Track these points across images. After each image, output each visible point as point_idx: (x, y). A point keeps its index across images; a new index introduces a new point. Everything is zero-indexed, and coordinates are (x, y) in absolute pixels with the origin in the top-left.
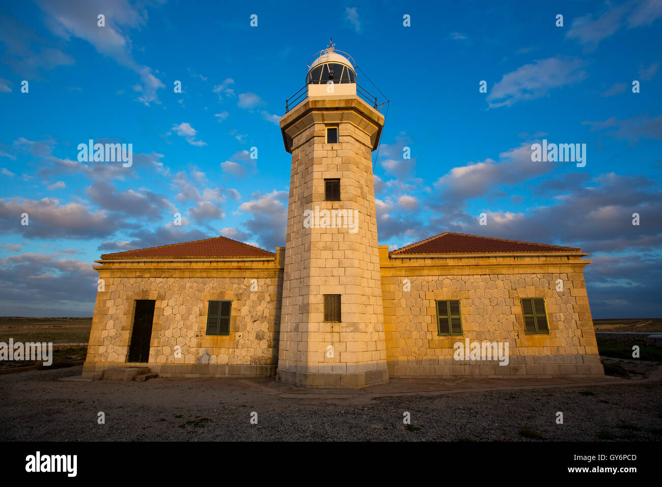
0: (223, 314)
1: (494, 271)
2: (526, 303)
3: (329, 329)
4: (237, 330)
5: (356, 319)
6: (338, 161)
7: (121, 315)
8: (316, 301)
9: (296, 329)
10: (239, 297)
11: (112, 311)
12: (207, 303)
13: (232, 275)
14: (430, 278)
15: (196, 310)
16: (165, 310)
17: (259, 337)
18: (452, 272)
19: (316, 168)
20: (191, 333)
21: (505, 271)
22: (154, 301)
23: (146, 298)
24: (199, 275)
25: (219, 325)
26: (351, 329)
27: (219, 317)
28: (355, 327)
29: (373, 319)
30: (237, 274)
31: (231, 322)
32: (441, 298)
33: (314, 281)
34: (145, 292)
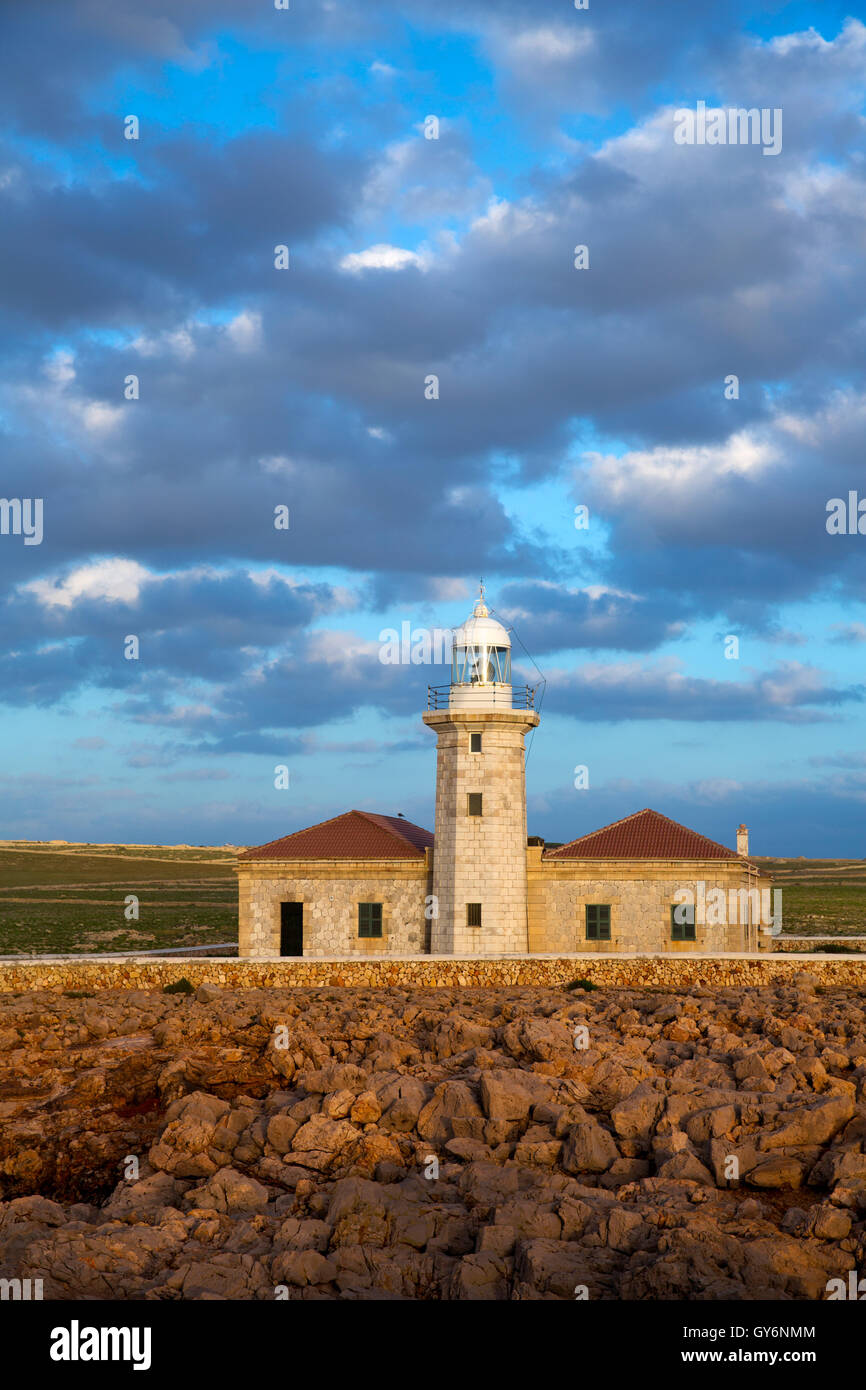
0: (374, 917)
1: (648, 877)
3: (471, 933)
4: (389, 932)
5: (494, 924)
6: (481, 774)
7: (268, 918)
8: (461, 909)
9: (445, 932)
10: (389, 899)
11: (257, 914)
12: (357, 907)
13: (380, 876)
14: (582, 882)
15: (346, 912)
16: (313, 913)
17: (412, 939)
18: (605, 876)
19: (460, 782)
20: (343, 936)
21: (659, 877)
22: (302, 904)
23: (293, 900)
24: (346, 876)
25: (370, 927)
26: (489, 932)
27: (371, 919)
28: (493, 931)
29: (513, 924)
30: (387, 876)
31: (383, 924)
32: (590, 903)
33: (458, 892)
34: (290, 894)
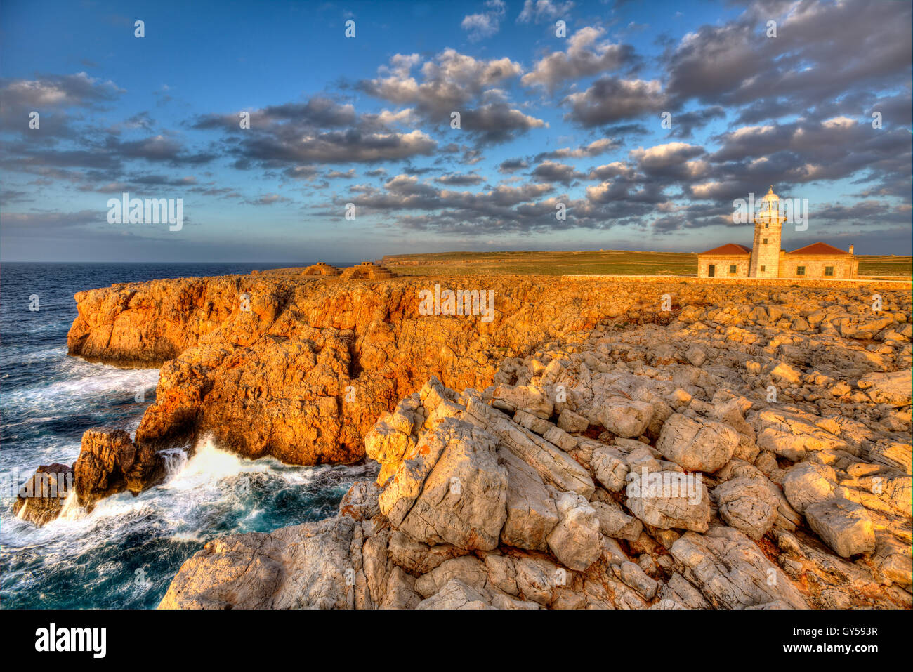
0: (734, 269)
2: (827, 268)
3: (762, 273)
4: (738, 272)
5: (769, 271)
6: (768, 234)
7: (706, 268)
8: (759, 267)
9: (754, 272)
10: (739, 264)
11: (703, 267)
12: (730, 266)
13: (737, 259)
15: (727, 267)
16: (718, 267)
17: (744, 274)
18: (804, 259)
19: (761, 236)
20: (725, 273)
21: (823, 259)
22: (715, 265)
23: (712, 265)
24: (727, 259)
26: (767, 273)
29: (774, 271)
32: (799, 266)
33: (759, 263)
